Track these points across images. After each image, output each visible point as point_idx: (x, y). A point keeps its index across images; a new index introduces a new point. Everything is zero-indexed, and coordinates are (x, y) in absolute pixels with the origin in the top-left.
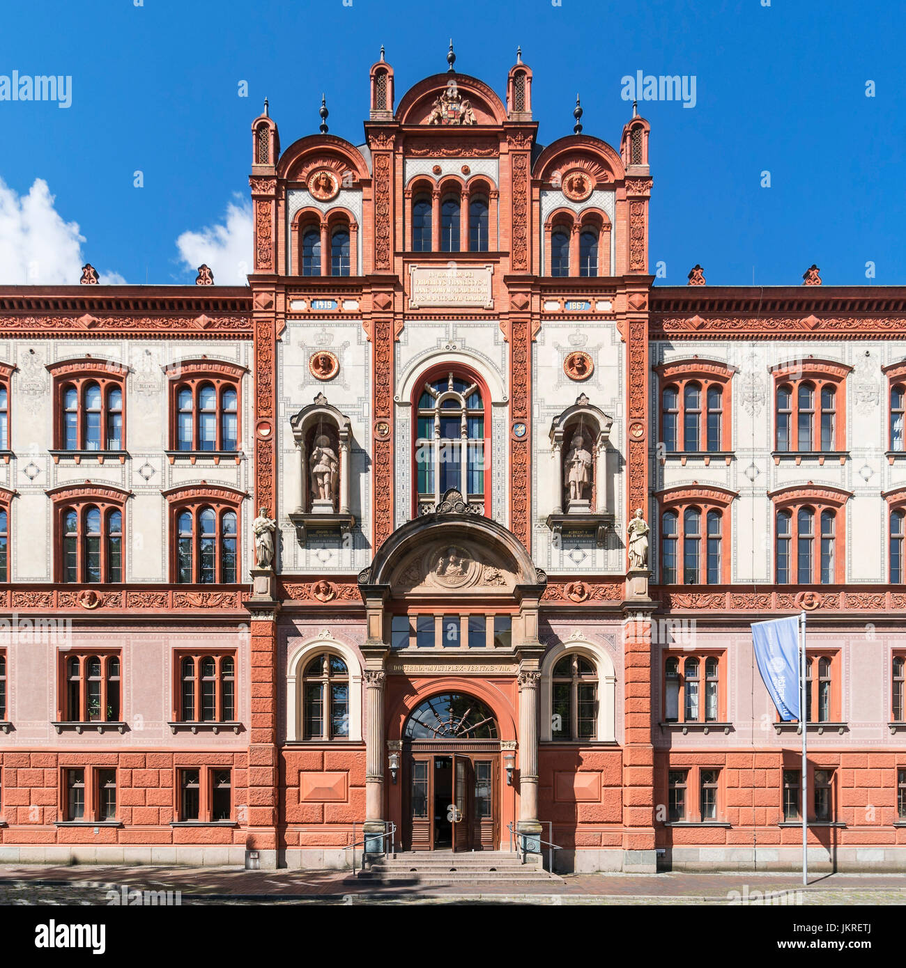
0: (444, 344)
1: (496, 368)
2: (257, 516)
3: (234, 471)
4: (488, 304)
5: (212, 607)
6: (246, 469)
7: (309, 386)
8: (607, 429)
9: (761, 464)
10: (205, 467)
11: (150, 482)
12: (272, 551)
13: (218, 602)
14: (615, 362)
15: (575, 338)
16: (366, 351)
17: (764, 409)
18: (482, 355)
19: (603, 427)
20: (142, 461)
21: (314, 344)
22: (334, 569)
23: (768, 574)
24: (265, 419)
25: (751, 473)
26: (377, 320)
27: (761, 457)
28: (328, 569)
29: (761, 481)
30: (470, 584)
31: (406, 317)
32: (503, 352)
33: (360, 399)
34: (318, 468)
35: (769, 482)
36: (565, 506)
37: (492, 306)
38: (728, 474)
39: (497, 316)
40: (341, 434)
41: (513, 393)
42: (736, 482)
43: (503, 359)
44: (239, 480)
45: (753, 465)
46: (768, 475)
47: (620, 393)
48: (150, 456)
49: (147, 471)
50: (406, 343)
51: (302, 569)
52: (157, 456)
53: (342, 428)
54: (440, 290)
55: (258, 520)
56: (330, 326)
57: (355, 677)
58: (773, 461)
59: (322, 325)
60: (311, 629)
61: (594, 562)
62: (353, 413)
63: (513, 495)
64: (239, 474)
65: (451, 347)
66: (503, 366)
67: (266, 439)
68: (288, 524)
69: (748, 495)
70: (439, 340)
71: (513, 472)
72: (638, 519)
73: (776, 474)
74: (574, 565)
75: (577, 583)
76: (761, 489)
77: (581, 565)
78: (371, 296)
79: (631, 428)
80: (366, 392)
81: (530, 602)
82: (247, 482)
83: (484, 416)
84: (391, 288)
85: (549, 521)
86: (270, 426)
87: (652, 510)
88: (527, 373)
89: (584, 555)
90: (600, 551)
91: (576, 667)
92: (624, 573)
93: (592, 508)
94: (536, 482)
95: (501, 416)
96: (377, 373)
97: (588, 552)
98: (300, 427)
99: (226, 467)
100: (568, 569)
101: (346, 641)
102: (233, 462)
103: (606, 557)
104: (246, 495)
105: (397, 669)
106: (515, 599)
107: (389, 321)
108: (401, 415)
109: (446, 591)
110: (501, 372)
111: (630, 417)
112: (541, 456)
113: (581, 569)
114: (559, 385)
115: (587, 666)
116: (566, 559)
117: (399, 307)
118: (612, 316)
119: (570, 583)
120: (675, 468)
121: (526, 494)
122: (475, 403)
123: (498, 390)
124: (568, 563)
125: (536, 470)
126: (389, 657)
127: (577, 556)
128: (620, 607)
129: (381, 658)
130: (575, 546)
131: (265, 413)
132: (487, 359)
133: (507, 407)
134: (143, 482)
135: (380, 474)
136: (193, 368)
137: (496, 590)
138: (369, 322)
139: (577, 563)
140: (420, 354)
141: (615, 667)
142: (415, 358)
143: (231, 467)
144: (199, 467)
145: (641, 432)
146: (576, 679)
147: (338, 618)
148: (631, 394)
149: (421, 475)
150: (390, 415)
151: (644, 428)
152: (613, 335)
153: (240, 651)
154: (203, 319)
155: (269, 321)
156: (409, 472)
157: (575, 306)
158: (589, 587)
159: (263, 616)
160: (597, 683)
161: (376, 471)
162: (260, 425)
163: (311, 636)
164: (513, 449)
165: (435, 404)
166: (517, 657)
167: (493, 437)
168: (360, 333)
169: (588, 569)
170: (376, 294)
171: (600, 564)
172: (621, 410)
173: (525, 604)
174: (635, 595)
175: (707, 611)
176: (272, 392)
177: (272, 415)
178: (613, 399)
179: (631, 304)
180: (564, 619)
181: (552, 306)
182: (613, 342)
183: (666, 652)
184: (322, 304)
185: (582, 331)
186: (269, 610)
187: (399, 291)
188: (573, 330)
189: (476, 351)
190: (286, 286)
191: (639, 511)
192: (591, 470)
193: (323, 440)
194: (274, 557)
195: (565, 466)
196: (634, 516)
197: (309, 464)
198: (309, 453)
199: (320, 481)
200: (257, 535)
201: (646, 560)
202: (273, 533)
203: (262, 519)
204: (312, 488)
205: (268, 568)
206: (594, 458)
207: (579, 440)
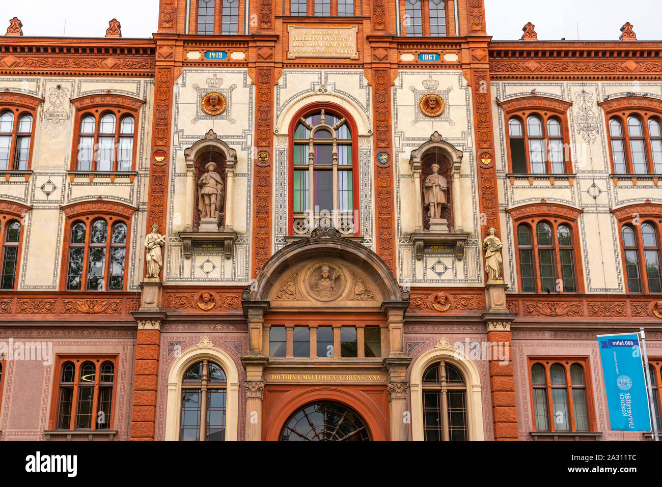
0: (317, 88)
1: (362, 107)
2: (149, 231)
3: (128, 188)
4: (354, 55)
5: (98, 313)
6: (139, 186)
7: (200, 120)
8: (459, 160)
9: (601, 184)
10: (102, 184)
11: (51, 198)
12: (161, 264)
13: (103, 308)
14: (463, 102)
15: (428, 83)
16: (251, 93)
17: (599, 137)
18: (350, 96)
19: (455, 159)
20: (45, 179)
21: (206, 87)
22: (216, 280)
23: (620, 284)
24: (160, 148)
25: (593, 192)
26: (260, 68)
27: (601, 178)
28: (211, 280)
29: (603, 199)
30: (341, 298)
31: (285, 65)
32: (368, 94)
33: (244, 131)
34: (206, 190)
35: (610, 200)
36: (426, 225)
37: (357, 58)
38: (573, 193)
39: (362, 65)
40: (228, 163)
41: (377, 126)
42: (580, 200)
43: (368, 100)
44: (131, 196)
45: (594, 186)
46: (609, 194)
47: (469, 128)
48: (53, 174)
49: (48, 188)
50: (285, 86)
51: (187, 280)
52: (59, 174)
53: (228, 158)
54: (314, 44)
55: (150, 236)
56: (221, 72)
57: (232, 385)
58: (611, 181)
59: (214, 72)
60: (192, 337)
61: (455, 275)
62: (238, 143)
63: (379, 214)
64: (132, 191)
65: (323, 90)
66: (368, 105)
67: (161, 164)
68: (176, 239)
69: (593, 212)
70: (313, 84)
71: (378, 193)
72: (492, 237)
73: (616, 193)
74: (437, 277)
75: (441, 294)
76: (604, 206)
77: (443, 277)
78: (254, 50)
79: (480, 157)
80: (250, 126)
81: (395, 317)
82: (138, 198)
83: (352, 145)
84: (272, 44)
85: (412, 238)
86: (165, 153)
87: (506, 225)
88: (389, 112)
89: (446, 268)
90: (460, 265)
91: (443, 373)
92: (482, 285)
93: (451, 225)
94: (399, 202)
95: (366, 146)
96: (259, 110)
97: (449, 265)
98: (192, 157)
99: (121, 184)
100: (432, 281)
101: (226, 350)
102: (127, 180)
103: (466, 270)
104: (137, 210)
105: (275, 378)
106: (383, 312)
107: (269, 69)
108: (280, 145)
109: (319, 304)
110: (366, 110)
111: (479, 147)
112: (402, 180)
113: (443, 281)
114: (416, 121)
115: (455, 372)
116: (430, 272)
117: (278, 58)
118: (459, 65)
119: (435, 294)
120: (524, 187)
121: (391, 213)
122: (344, 134)
123: (364, 125)
124: (431, 275)
125: (398, 192)
126: (267, 367)
127: (440, 268)
128: (481, 317)
129: (260, 369)
130: (437, 259)
131: (161, 143)
132: (354, 99)
133: (371, 139)
134: (44, 197)
135: (261, 195)
136: (98, 100)
137: (365, 303)
138: (254, 70)
139: (440, 274)
140: (297, 95)
141: (482, 376)
142: (292, 98)
143: (126, 184)
144: (96, 184)
145: (489, 161)
146: (444, 386)
147: (219, 327)
148: (478, 128)
149: (297, 195)
150: (270, 145)
151: (492, 157)
152: (460, 81)
153: (121, 356)
154: (110, 61)
155: (168, 68)
156: (286, 193)
157: (426, 58)
158: (451, 298)
159: (148, 326)
160: (465, 391)
161: (257, 192)
162: (156, 153)
163: (191, 345)
164: (378, 173)
165: (309, 135)
166: (385, 367)
167: (361, 164)
168: (245, 79)
169: (449, 281)
170: (260, 48)
171: (460, 276)
172: (471, 142)
173: (391, 319)
174: (493, 306)
175: (566, 319)
176: (167, 125)
177: (167, 145)
178: (463, 133)
179: (474, 57)
180: (429, 328)
181: (407, 57)
182: (461, 87)
183: (531, 358)
184: (214, 54)
185: (434, 77)
186: (156, 319)
187: (279, 46)
188: (426, 77)
189: (344, 93)
190: (185, 41)
191: (492, 230)
192: (448, 192)
193: (211, 165)
194: (161, 268)
195: (425, 189)
196: (489, 234)
197: (199, 186)
198: (197, 176)
199: (207, 202)
200: (148, 250)
201: (501, 275)
202: (162, 247)
203: (153, 236)
204: (200, 207)
205: (157, 280)
206: (450, 183)
207: (436, 167)
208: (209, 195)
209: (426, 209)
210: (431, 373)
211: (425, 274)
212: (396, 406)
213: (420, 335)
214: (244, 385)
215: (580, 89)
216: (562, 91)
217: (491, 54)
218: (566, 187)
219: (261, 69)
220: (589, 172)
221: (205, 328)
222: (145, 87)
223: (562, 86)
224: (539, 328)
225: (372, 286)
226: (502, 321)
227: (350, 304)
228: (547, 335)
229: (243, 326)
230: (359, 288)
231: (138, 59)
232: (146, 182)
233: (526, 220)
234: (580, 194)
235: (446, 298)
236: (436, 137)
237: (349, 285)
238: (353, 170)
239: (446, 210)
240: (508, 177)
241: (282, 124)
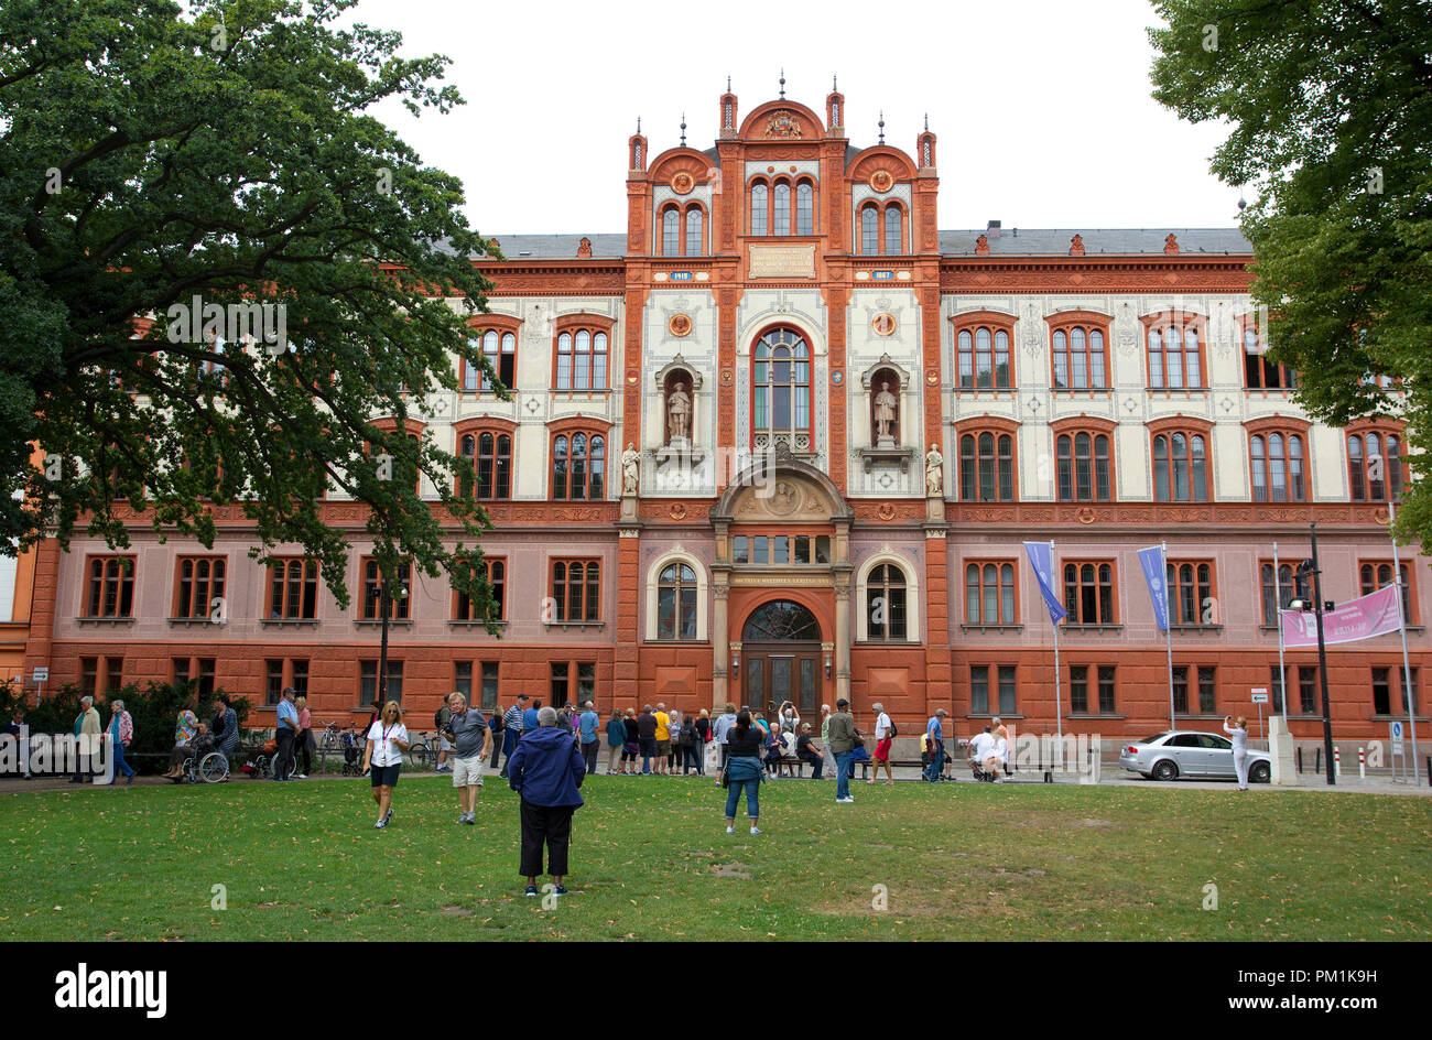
0: (776, 309)
1: (818, 326)
2: (625, 449)
3: (604, 405)
4: (812, 275)
5: (582, 520)
6: (614, 403)
7: (668, 342)
8: (906, 381)
9: (1041, 398)
10: (581, 401)
11: (535, 414)
12: (637, 478)
13: (587, 516)
14: (914, 321)
15: (881, 302)
16: (714, 314)
17: (1042, 351)
18: (806, 316)
19: (902, 380)
20: (530, 397)
21: (673, 309)
22: (686, 493)
23: (1051, 493)
24: (632, 369)
27: (1041, 392)
28: (681, 493)
29: (1042, 412)
31: (746, 286)
32: (824, 314)
33: (708, 352)
34: (675, 410)
35: (1048, 413)
36: (875, 443)
37: (815, 277)
38: (1014, 407)
39: (818, 285)
41: (831, 346)
42: (1021, 412)
43: (824, 319)
44: (607, 412)
45: (1035, 399)
46: (1048, 407)
47: (918, 347)
48: (536, 392)
49: (533, 405)
50: (746, 307)
51: (660, 493)
52: (541, 392)
53: (695, 381)
54: (774, 264)
55: (626, 453)
56: (686, 293)
57: (702, 585)
58: (1051, 396)
59: (680, 293)
60: (667, 543)
61: (900, 487)
62: (703, 366)
63: (832, 430)
64: (607, 407)
65: (782, 311)
66: (824, 325)
67: (634, 384)
69: (1031, 424)
70: (772, 303)
71: (832, 411)
72: (934, 453)
73: (1054, 406)
74: (883, 489)
75: (886, 505)
76: (1042, 418)
77: (889, 489)
78: (717, 271)
79: (927, 376)
80: (714, 346)
81: (842, 530)
82: (613, 414)
83: (809, 362)
84: (734, 265)
85: (861, 452)
86: (637, 375)
87: (950, 438)
88: (844, 331)
89: (892, 481)
90: (905, 477)
91: (886, 575)
92: (924, 497)
93: (897, 442)
94: (851, 419)
95: (822, 365)
96: (723, 331)
97: (895, 478)
98: (662, 380)
99: (597, 401)
100: (878, 493)
101: (696, 555)
102: (602, 397)
103: (909, 482)
104: (613, 425)
105: (739, 581)
106: (832, 524)
107: (732, 290)
108: (743, 365)
109: (776, 518)
110: (823, 330)
111: (926, 366)
112: (854, 397)
113: (889, 493)
114: (870, 338)
115: (897, 574)
116: (877, 484)
117: (740, 279)
118: (910, 284)
119: (881, 504)
120: (969, 401)
121: (843, 429)
122: (801, 352)
123: (820, 344)
124: (878, 487)
125: (851, 409)
126: (731, 573)
127: (886, 481)
128: (921, 526)
129: (726, 575)
130: (883, 473)
131: (633, 365)
132: (811, 319)
133: (827, 358)
134: (530, 414)
135: (725, 414)
136: (573, 320)
137: (816, 517)
138: (717, 291)
139: (886, 487)
140: (757, 316)
141: (919, 576)
142: (753, 319)
143: (602, 401)
144: (575, 401)
145: (935, 379)
146: (887, 586)
147: (689, 534)
148: (926, 347)
149: (758, 411)
150: (733, 365)
151: (938, 375)
152: (912, 299)
153: (604, 559)
154: (583, 281)
155: (637, 291)
156: (748, 411)
157: (881, 276)
158: (895, 508)
159: (628, 535)
160: (905, 590)
161: (721, 411)
162: (629, 374)
163: (666, 550)
164: (832, 392)
165: (770, 353)
166: (833, 573)
167: (816, 382)
168: (709, 300)
169: (894, 493)
170: (722, 269)
171: (905, 488)
172: (919, 360)
173: (838, 532)
174: (932, 517)
175: (1000, 525)
176: (639, 347)
177: (639, 366)
178: (913, 352)
179: (925, 276)
180: (875, 535)
181: (863, 276)
182: (912, 305)
183: (966, 560)
184: (679, 275)
185: (887, 296)
186: (635, 529)
187: (740, 266)
188: (879, 296)
189: (802, 313)
190: (652, 263)
191: (934, 446)
192: (896, 410)
193: (679, 386)
194: (638, 482)
195: (874, 407)
196: (931, 450)
197: (668, 406)
198: (667, 397)
199: (676, 420)
200: (625, 467)
201: (941, 487)
202: (637, 463)
203: (630, 453)
204: (670, 425)
205: (634, 494)
206: (898, 400)
207: (885, 385)
208: (678, 415)
209: (875, 424)
210: (876, 574)
211: (873, 487)
212: (841, 607)
213: (865, 541)
214: (711, 586)
215: (1028, 302)
216: (1011, 305)
217: (943, 268)
218: (1009, 401)
219: (723, 290)
220: (1031, 385)
221: (677, 535)
222: (616, 305)
223: (1010, 299)
224: (975, 534)
225: (823, 501)
226: (939, 530)
227: (803, 517)
228: (982, 539)
229: (710, 534)
230: (812, 503)
231: (608, 278)
232: (621, 398)
233: (969, 433)
234: (1020, 408)
235: (891, 508)
236: (884, 358)
237: (802, 500)
238: (810, 386)
239: (894, 427)
240: (954, 391)
241: (744, 345)
